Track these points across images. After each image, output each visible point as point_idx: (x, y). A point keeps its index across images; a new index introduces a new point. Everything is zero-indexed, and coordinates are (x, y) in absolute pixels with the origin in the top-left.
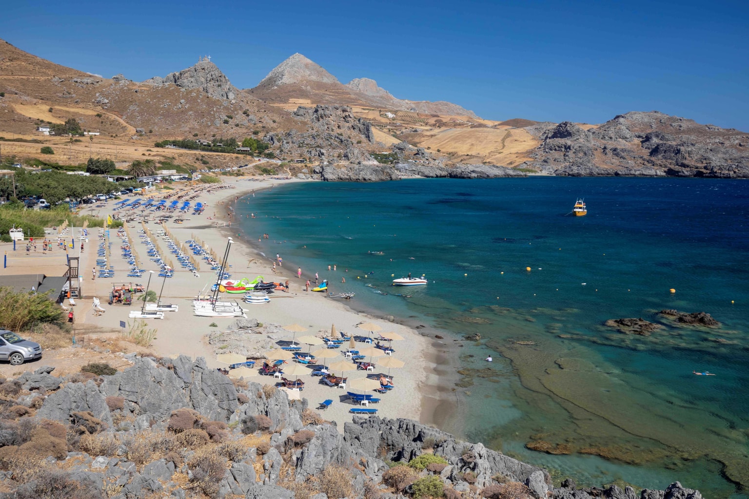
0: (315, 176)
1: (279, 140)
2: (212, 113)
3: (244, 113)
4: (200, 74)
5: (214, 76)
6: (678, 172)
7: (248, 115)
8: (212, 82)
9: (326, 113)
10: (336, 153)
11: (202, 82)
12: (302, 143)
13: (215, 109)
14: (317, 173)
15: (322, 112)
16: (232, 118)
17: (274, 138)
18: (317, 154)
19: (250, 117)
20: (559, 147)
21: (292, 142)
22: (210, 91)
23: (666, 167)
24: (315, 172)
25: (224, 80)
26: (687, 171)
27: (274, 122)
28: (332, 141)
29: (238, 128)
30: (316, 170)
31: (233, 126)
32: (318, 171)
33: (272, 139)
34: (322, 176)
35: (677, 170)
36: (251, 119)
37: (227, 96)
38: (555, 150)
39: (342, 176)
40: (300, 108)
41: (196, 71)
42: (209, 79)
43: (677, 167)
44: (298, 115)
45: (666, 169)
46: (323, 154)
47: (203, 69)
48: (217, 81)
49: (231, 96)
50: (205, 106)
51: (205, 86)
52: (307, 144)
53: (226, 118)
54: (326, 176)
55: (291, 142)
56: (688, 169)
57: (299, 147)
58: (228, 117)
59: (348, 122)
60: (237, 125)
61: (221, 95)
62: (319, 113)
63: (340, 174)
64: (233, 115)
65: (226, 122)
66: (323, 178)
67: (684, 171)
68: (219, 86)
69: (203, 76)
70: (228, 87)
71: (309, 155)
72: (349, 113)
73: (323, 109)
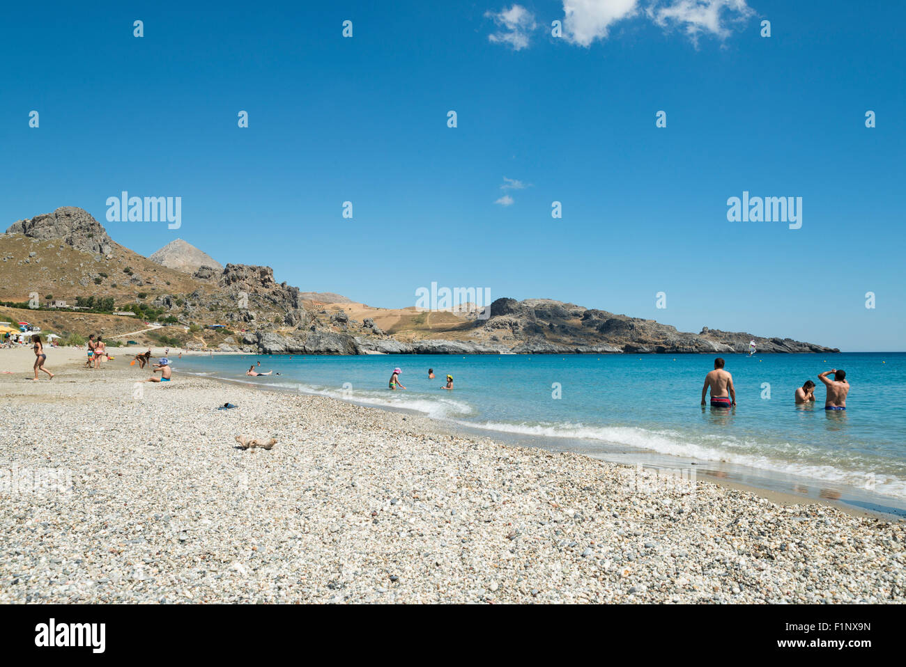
0: (247, 348)
1: (179, 303)
2: (78, 269)
3: (125, 271)
4: (62, 221)
5: (83, 224)
6: (637, 348)
7: (131, 274)
8: (80, 231)
9: (239, 275)
10: (271, 317)
11: (66, 232)
12: (215, 306)
13: (82, 265)
14: (249, 343)
15: (235, 273)
16: (106, 277)
17: (171, 300)
18: (242, 318)
19: (134, 276)
20: (502, 324)
21: (200, 305)
22: (77, 242)
23: (621, 343)
24: (246, 342)
25: (97, 229)
26: (647, 347)
27: (168, 284)
28: (260, 302)
29: (115, 289)
30: (247, 338)
31: (109, 287)
32: (250, 340)
33: (168, 302)
34: (260, 346)
35: (635, 346)
36: (135, 279)
37: (101, 249)
38: (498, 328)
39: (291, 347)
40: (203, 268)
41: (57, 217)
42: (75, 228)
43: (634, 343)
44: (201, 277)
45: (623, 346)
46: (252, 318)
47: (68, 215)
48: (88, 230)
49: (107, 249)
50: (67, 261)
51: (70, 236)
52: (223, 307)
53: (98, 276)
54: (267, 347)
55: (198, 305)
56: (647, 345)
57: (212, 310)
58: (101, 275)
59: (267, 287)
60: (114, 286)
61: (92, 248)
62: (230, 274)
63: (288, 344)
64: (108, 273)
65: (98, 281)
66: (261, 350)
67: (644, 348)
68: (90, 236)
69: (67, 224)
70: (102, 238)
71: (229, 319)
72: (270, 276)
73: (235, 270)
